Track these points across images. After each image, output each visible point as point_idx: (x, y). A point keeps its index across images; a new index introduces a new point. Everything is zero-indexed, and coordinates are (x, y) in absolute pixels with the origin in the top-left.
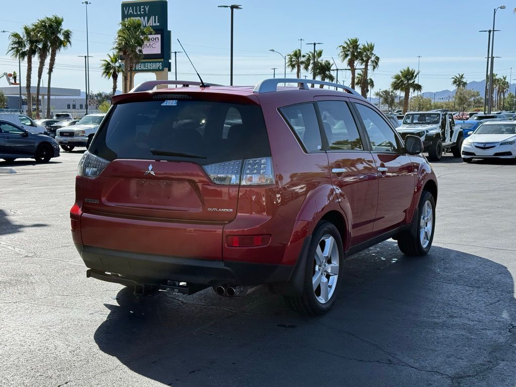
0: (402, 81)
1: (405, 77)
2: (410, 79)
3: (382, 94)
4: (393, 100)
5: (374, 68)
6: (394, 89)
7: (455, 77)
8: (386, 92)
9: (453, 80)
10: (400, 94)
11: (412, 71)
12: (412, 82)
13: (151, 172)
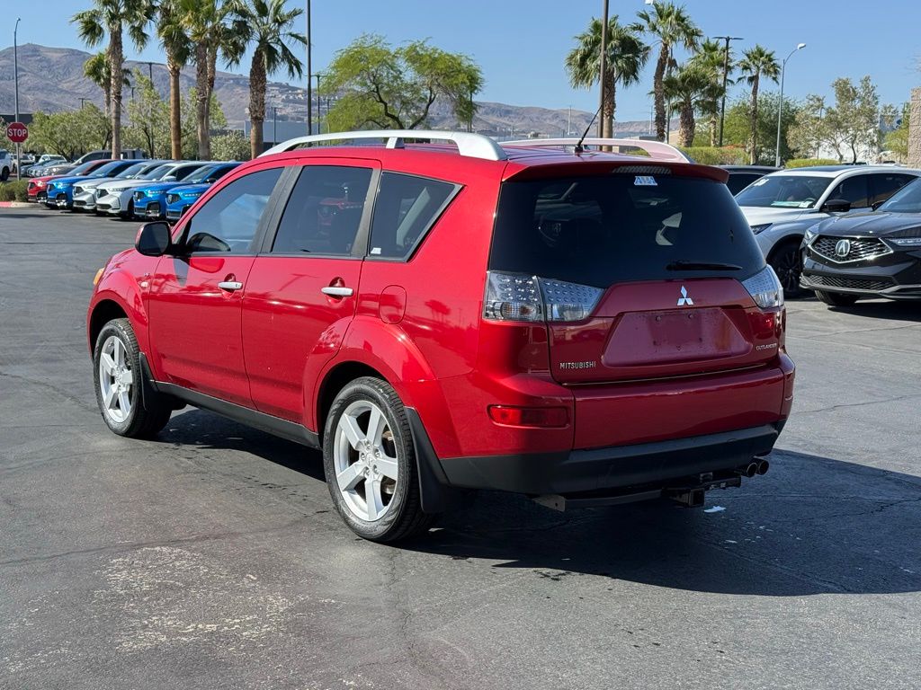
13: (684, 300)
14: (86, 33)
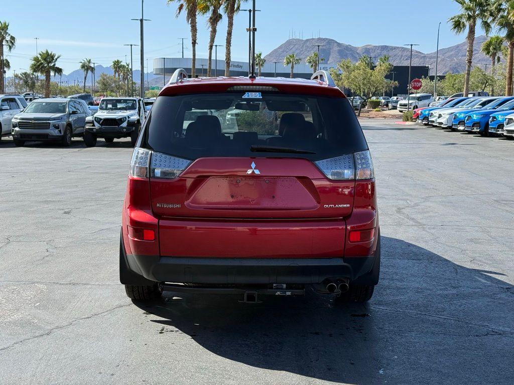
0: (42, 64)
1: (45, 59)
2: (50, 62)
3: (21, 76)
4: (33, 83)
5: (10, 48)
6: (34, 71)
7: (83, 62)
8: (25, 74)
9: (81, 64)
10: (41, 76)
11: (51, 54)
12: (52, 65)
13: (254, 170)
14: (455, 28)
